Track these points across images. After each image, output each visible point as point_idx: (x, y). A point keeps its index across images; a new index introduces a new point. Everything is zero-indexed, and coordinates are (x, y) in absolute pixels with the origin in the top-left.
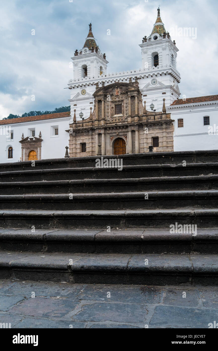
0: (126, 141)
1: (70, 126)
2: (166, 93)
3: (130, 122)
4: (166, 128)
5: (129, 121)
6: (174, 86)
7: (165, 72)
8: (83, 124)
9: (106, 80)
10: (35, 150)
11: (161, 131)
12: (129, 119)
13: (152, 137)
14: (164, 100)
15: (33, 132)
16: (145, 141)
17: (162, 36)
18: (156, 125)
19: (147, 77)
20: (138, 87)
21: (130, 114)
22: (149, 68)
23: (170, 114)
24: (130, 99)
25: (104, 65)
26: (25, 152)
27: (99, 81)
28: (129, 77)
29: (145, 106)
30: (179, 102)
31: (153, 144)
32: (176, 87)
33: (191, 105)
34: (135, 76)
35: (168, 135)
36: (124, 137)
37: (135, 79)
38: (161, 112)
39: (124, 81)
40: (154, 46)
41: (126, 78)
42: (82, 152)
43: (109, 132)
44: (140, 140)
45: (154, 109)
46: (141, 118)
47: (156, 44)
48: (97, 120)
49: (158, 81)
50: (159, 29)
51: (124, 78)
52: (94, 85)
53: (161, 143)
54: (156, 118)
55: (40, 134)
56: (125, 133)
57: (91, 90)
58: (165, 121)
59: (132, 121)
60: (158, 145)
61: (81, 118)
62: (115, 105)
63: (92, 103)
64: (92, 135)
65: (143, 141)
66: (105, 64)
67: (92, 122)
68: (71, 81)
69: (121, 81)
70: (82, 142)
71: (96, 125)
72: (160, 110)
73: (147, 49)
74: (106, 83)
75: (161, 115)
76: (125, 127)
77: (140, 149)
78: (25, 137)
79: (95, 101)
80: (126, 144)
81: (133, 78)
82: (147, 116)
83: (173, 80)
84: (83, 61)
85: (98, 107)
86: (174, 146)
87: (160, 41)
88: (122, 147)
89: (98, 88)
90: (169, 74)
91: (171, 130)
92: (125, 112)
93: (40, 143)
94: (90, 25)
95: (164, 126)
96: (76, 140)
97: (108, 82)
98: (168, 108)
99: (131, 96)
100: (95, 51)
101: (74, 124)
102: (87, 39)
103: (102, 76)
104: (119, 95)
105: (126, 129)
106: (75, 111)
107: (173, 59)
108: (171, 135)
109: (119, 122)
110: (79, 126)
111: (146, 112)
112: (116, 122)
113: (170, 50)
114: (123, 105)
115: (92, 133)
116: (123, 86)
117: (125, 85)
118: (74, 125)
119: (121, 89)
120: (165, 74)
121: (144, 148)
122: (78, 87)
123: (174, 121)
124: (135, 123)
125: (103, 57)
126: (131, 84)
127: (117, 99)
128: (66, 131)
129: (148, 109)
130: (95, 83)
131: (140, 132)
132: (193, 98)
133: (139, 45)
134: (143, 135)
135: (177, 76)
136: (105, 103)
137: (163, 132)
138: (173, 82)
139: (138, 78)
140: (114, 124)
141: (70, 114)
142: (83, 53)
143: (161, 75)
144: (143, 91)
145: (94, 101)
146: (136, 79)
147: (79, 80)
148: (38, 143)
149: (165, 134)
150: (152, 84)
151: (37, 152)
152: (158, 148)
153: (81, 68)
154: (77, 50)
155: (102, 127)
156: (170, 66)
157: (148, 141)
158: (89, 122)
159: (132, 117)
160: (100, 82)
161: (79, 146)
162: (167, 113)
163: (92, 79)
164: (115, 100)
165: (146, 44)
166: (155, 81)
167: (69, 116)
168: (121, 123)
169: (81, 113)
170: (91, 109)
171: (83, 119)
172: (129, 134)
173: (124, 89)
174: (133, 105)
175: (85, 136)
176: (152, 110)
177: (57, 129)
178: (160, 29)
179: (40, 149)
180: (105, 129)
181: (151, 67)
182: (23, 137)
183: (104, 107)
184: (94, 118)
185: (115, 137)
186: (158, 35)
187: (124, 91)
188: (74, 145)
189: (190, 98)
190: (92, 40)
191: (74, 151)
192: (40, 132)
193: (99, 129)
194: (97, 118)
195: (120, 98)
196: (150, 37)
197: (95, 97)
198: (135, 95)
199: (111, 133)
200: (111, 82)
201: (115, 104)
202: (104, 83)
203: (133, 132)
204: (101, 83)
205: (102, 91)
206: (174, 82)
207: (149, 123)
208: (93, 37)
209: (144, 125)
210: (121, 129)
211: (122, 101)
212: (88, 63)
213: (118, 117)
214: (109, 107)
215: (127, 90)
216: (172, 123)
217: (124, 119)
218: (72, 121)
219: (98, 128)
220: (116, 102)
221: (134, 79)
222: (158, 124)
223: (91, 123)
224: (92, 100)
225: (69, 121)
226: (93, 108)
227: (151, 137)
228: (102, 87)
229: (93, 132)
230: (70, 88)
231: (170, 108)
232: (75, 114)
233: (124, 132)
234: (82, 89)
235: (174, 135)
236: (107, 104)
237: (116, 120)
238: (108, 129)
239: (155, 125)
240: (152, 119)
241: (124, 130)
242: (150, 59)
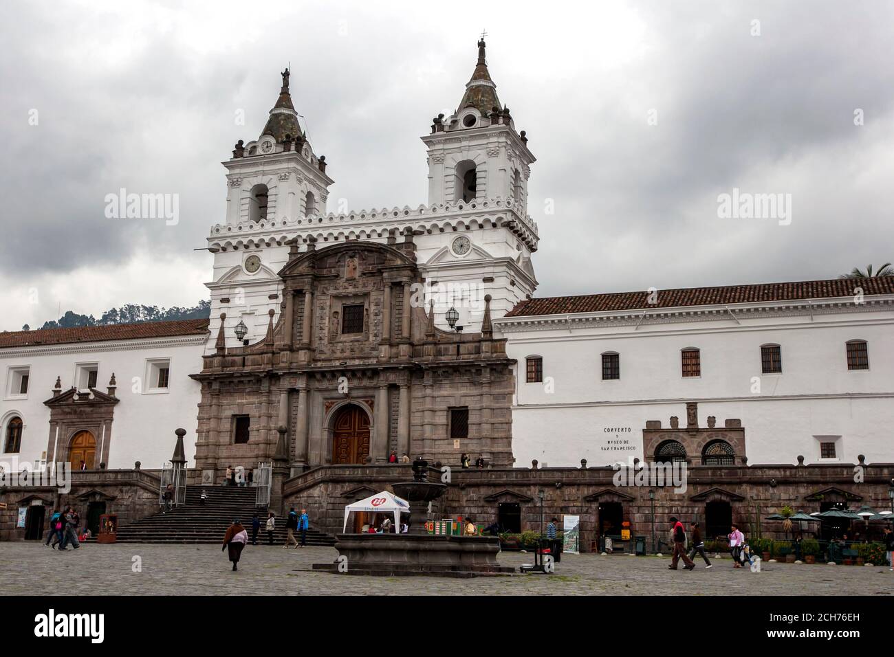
0: (369, 415)
1: (205, 361)
2: (496, 279)
3: (384, 359)
4: (491, 383)
5: (381, 357)
6: (519, 258)
7: (493, 219)
8: (244, 358)
9: (320, 231)
10: (92, 429)
11: (474, 391)
12: (384, 351)
13: (449, 408)
14: (488, 299)
15: (93, 376)
16: (428, 418)
17: (487, 117)
18: (463, 371)
19: (442, 230)
20: (415, 259)
21: (386, 336)
22: (448, 205)
23: (506, 340)
24: (387, 290)
25: (319, 188)
26: (60, 435)
27: (299, 233)
28: (389, 228)
29: (432, 314)
30: (530, 308)
31: (450, 428)
32: (523, 262)
33: (567, 318)
34: (407, 225)
35: (497, 403)
36: (367, 402)
37: (406, 233)
38: (479, 334)
39: (375, 239)
40: (465, 143)
41: (379, 230)
42: (236, 443)
43: (320, 387)
44: (412, 415)
45: (458, 324)
46: (419, 347)
47: (472, 138)
48: (287, 347)
49: (473, 245)
50: (480, 97)
51: (374, 231)
52: (285, 244)
53: (475, 427)
54: (462, 350)
55: (113, 381)
56: (370, 393)
57: (275, 260)
58: (489, 361)
59: (390, 358)
60: (467, 434)
61: (240, 339)
62: (345, 308)
63: (276, 297)
64: (270, 392)
65: (422, 417)
66: (323, 186)
67: (273, 353)
68: (218, 230)
69: (363, 238)
70: (237, 413)
71: (283, 362)
72: (476, 329)
73: (444, 149)
74: (321, 240)
75: (477, 344)
76: (369, 374)
77: (411, 441)
78: (65, 389)
79: (284, 290)
80: (371, 424)
81: (401, 230)
82: (435, 344)
83: (516, 243)
84: (256, 174)
85: (294, 311)
86: (513, 436)
87: (480, 131)
88: (358, 433)
89: (294, 254)
90: (504, 226)
91: (507, 388)
92: (372, 328)
93: (110, 408)
94: (283, 75)
95: (486, 376)
96: (219, 406)
97: (326, 239)
98: (500, 324)
99: (394, 284)
100: (293, 147)
101: (220, 358)
102: (273, 112)
103: (310, 221)
104: (357, 278)
105: (371, 378)
106: (223, 317)
107: (521, 183)
108: (506, 405)
109: (353, 358)
110: (233, 364)
111: (432, 332)
112: (345, 358)
113: (510, 158)
114: (366, 306)
115: (269, 387)
116: (370, 251)
117: (374, 249)
118: (217, 361)
119: (364, 260)
120: (494, 225)
121: (423, 440)
122: (236, 248)
123: (515, 362)
124: (401, 364)
125: (317, 167)
126: (394, 248)
127: (351, 290)
128: (190, 376)
129: (441, 323)
130: (287, 240)
131: (413, 389)
132: (572, 298)
133: (422, 138)
134: (421, 400)
135: (527, 233)
136: (315, 300)
137: (482, 395)
138: (515, 247)
139: (415, 231)
140: (337, 363)
141: (209, 327)
142: (259, 151)
143: (481, 226)
144: (426, 270)
145: (281, 292)
146: (410, 234)
147: (240, 228)
148: (103, 410)
149: (486, 402)
150: (454, 250)
151: (99, 435)
152: (466, 441)
153: (248, 194)
154: (241, 142)
155: (299, 371)
156: (509, 203)
157: (437, 418)
158: (262, 353)
159: (391, 345)
160: (304, 237)
161: (227, 425)
162: (496, 336)
163: (279, 226)
164: (344, 291)
165: (441, 136)
166: (464, 242)
167: (205, 334)
168: (357, 362)
169: (242, 324)
170: (272, 313)
171: (246, 342)
172: (382, 396)
173: (372, 262)
174: (397, 308)
175: (249, 395)
176: (452, 326)
177: (168, 370)
178: (482, 96)
179: (109, 430)
180: (311, 375)
181: (452, 203)
182: (58, 389)
183: (312, 310)
184: (279, 343)
185: (339, 401)
186: (476, 113)
187: (371, 267)
188: (212, 420)
189: (563, 298)
190: (289, 117)
191: (211, 440)
192: (113, 377)
193: (291, 374)
194: (289, 343)
195: (360, 287)
196: (455, 119)
197: (284, 281)
198: (404, 279)
199: (327, 390)
200: (336, 238)
201: (344, 302)
202: (313, 240)
203: (393, 388)
204: (305, 241)
205: (306, 264)
206: (518, 248)
207: (441, 365)
208: (291, 107)
209: (426, 370)
210: (359, 378)
211: (366, 295)
212: (270, 181)
213: (351, 344)
214: (327, 311)
215: (381, 264)
216: (510, 368)
217: (367, 350)
218: (210, 348)
219: (289, 374)
220: (346, 297)
221: (402, 233)
222: (468, 368)
223: (270, 355)
224: (275, 287)
225: (202, 347)
226: (278, 311)
227: (444, 407)
228: (307, 253)
229: (273, 382)
230: (212, 250)
231: (506, 324)
232: (222, 328)
233: (366, 388)
234: (246, 255)
235: (515, 403)
236: (322, 302)
237: (343, 351)
238: (318, 376)
239: (459, 371)
240: (451, 352)
241: (366, 382)
242: (453, 178)
